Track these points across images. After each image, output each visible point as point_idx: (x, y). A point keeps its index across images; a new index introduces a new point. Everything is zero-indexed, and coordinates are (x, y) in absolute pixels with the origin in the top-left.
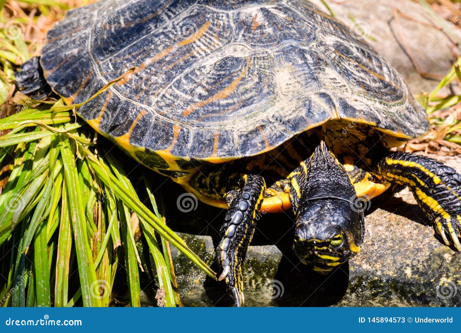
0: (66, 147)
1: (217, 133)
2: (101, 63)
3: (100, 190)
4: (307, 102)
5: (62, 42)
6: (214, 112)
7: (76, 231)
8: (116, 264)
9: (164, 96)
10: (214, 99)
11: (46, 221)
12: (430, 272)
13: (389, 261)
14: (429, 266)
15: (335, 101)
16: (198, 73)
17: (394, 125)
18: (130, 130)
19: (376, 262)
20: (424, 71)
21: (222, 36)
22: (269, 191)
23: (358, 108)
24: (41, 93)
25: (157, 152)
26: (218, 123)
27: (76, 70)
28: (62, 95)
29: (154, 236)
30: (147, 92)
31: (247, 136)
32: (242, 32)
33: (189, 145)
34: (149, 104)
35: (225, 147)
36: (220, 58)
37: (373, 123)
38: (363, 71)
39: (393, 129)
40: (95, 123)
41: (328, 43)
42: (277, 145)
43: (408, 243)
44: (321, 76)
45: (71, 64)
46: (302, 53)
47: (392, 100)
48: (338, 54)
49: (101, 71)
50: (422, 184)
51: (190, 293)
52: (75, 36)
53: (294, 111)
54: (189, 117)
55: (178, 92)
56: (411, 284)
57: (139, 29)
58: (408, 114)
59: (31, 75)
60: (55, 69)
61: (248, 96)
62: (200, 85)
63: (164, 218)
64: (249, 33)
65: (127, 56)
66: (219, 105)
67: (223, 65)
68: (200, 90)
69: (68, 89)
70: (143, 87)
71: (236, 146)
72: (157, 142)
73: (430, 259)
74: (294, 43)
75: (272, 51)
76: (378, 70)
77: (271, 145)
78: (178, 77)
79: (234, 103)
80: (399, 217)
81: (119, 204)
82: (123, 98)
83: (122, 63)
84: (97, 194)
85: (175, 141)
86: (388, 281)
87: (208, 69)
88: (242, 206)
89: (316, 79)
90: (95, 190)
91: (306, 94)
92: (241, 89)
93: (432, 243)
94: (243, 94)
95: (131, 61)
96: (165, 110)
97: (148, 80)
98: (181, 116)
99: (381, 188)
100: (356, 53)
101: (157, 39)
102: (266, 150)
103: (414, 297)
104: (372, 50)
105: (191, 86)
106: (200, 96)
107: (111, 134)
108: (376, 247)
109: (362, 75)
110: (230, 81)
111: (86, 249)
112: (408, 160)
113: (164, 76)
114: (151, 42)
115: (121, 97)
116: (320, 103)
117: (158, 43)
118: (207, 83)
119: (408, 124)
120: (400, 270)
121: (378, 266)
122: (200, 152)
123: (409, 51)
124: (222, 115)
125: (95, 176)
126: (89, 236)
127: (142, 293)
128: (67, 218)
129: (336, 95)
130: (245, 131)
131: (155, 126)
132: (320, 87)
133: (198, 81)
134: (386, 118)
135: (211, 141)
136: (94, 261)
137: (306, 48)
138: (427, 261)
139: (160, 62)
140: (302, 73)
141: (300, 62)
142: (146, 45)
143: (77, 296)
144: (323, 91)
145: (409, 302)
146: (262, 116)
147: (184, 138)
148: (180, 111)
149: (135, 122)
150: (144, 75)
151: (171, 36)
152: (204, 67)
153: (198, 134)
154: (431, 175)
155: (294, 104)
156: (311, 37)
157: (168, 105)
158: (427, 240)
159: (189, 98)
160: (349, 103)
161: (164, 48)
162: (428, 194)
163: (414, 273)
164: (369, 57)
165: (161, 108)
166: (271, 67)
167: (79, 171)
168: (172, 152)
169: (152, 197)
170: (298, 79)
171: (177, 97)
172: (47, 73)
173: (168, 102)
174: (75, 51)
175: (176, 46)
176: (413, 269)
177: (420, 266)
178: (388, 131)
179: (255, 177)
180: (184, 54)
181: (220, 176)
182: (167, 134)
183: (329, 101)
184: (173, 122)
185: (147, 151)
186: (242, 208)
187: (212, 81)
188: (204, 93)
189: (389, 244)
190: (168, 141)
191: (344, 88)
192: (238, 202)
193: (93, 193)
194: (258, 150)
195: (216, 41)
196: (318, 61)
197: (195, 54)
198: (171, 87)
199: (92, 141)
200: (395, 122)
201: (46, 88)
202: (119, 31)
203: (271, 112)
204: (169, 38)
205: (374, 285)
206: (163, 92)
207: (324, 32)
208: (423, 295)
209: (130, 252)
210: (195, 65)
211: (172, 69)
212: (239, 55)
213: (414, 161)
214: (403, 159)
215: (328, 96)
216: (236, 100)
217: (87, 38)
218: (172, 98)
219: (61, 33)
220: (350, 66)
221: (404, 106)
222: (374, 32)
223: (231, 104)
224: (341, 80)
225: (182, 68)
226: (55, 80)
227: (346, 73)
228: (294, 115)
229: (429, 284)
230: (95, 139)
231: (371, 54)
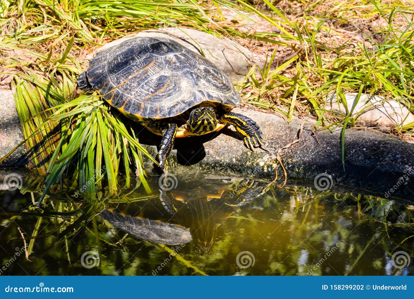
0: (98, 111)
1: (158, 107)
2: (111, 77)
3: (112, 129)
4: (194, 94)
5: (96, 67)
6: (157, 98)
7: (103, 147)
8: (119, 159)
9: (137, 91)
10: (157, 93)
11: (91, 144)
12: (243, 160)
13: (226, 156)
14: (242, 157)
15: (205, 94)
16: (150, 82)
17: (228, 102)
18: (124, 105)
19: (221, 156)
20: (237, 71)
21: (160, 67)
22: (179, 129)
23: (214, 96)
24: (87, 88)
25: (135, 114)
26: (159, 103)
27: (101, 79)
28: (96, 89)
29: (134, 147)
30: (130, 90)
31: (170, 108)
32: (167, 65)
33: (148, 112)
34: (131, 95)
35: (162, 113)
36: (159, 76)
37: (220, 102)
38: (215, 80)
39: (227, 104)
40: (109, 102)
41: (201, 69)
42: (182, 112)
43: (234, 148)
44: (199, 83)
45: (99, 77)
46: (191, 74)
47: (227, 91)
48: (205, 73)
49: (111, 80)
50: (239, 125)
51: (148, 169)
52: (101, 64)
53: (189, 98)
54: (147, 100)
55: (142, 90)
56: (235, 165)
57: (126, 63)
58: (233, 96)
59: (83, 80)
60: (93, 78)
61: (170, 92)
62: (151, 87)
63: (138, 139)
64: (170, 65)
65: (122, 75)
66: (159, 96)
67: (160, 79)
68: (151, 89)
69: (98, 87)
70: (129, 88)
71: (167, 113)
72: (135, 111)
73: (242, 154)
74: (188, 70)
75: (180, 73)
76: (221, 78)
77: (180, 112)
78: (142, 84)
79: (165, 95)
80: (230, 137)
81: (120, 134)
82: (121, 92)
83: (120, 77)
84: (111, 130)
85: (142, 110)
86: (226, 164)
87: (154, 80)
88: (168, 137)
89: (197, 85)
90: (110, 129)
91: (193, 91)
92: (168, 89)
93: (243, 148)
94: (168, 91)
95: (123, 77)
96: (138, 98)
97: (130, 85)
98: (144, 100)
99: (223, 126)
100: (212, 72)
101: (133, 68)
102: (178, 114)
103: (237, 170)
104: (218, 70)
105: (148, 88)
106: (152, 92)
107: (116, 106)
108: (221, 150)
109: (215, 81)
110: (163, 86)
111: (108, 154)
112: (233, 116)
113: (137, 84)
114: (131, 69)
115: (120, 91)
116: (199, 95)
117: (134, 69)
118: (154, 86)
119: (233, 101)
120: (231, 159)
121: (222, 158)
122: (152, 115)
123: (231, 63)
124: (160, 100)
125: (110, 123)
126: (109, 149)
127: (130, 170)
128: (100, 141)
129: (205, 91)
130: (170, 106)
131: (134, 104)
132: (199, 88)
133: (150, 85)
134: (225, 99)
135: (156, 110)
136: (111, 158)
137: (193, 71)
138: (241, 155)
139: (135, 77)
140: (191, 82)
141: (191, 77)
142: (130, 70)
143: (105, 173)
144: (200, 89)
145: (234, 172)
146: (176, 100)
147: (145, 109)
148: (144, 98)
149: (126, 102)
150: (129, 83)
151: (139, 66)
152: (153, 80)
153: (151, 107)
154: (242, 122)
155: (189, 95)
156: (194, 67)
157: (139, 96)
158: (241, 147)
159: (147, 92)
160: (210, 94)
161: (136, 71)
162: (241, 129)
163: (236, 161)
164: (217, 73)
165: (136, 96)
166: (179, 79)
167: (104, 121)
168: (141, 115)
169: (133, 131)
170: (190, 85)
171: (142, 92)
172: (90, 80)
173: (139, 94)
174: (101, 71)
175: (141, 71)
176: (236, 159)
177: (239, 158)
178: (225, 105)
179: (173, 124)
180: (144, 74)
181: (160, 123)
182: (139, 107)
183: (203, 94)
184: (141, 102)
185: (131, 114)
186: (168, 138)
187: (156, 86)
188: (153, 91)
189: (226, 148)
190: (139, 110)
191: (208, 88)
192: (166, 135)
193: (110, 130)
194: (175, 114)
195: (157, 69)
196: (198, 77)
197: (149, 74)
198: (140, 88)
199: (108, 109)
200: (228, 101)
201: (89, 86)
202: (118, 64)
203: (180, 99)
204: (138, 67)
205: (221, 165)
206: (136, 90)
207: (200, 64)
208: (240, 169)
209: (125, 154)
210: (149, 79)
211: (140, 81)
212: (166, 75)
213: (236, 116)
214: (231, 115)
215: (202, 91)
216: (166, 94)
217: (105, 66)
218: (140, 92)
219: (94, 63)
220: (210, 78)
221: (231, 93)
222: (217, 56)
223: (164, 95)
224: (207, 84)
225: (144, 80)
226: (93, 83)
227: (209, 81)
228: (189, 100)
229: (242, 165)
230: (110, 108)
231: (218, 71)
